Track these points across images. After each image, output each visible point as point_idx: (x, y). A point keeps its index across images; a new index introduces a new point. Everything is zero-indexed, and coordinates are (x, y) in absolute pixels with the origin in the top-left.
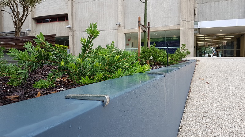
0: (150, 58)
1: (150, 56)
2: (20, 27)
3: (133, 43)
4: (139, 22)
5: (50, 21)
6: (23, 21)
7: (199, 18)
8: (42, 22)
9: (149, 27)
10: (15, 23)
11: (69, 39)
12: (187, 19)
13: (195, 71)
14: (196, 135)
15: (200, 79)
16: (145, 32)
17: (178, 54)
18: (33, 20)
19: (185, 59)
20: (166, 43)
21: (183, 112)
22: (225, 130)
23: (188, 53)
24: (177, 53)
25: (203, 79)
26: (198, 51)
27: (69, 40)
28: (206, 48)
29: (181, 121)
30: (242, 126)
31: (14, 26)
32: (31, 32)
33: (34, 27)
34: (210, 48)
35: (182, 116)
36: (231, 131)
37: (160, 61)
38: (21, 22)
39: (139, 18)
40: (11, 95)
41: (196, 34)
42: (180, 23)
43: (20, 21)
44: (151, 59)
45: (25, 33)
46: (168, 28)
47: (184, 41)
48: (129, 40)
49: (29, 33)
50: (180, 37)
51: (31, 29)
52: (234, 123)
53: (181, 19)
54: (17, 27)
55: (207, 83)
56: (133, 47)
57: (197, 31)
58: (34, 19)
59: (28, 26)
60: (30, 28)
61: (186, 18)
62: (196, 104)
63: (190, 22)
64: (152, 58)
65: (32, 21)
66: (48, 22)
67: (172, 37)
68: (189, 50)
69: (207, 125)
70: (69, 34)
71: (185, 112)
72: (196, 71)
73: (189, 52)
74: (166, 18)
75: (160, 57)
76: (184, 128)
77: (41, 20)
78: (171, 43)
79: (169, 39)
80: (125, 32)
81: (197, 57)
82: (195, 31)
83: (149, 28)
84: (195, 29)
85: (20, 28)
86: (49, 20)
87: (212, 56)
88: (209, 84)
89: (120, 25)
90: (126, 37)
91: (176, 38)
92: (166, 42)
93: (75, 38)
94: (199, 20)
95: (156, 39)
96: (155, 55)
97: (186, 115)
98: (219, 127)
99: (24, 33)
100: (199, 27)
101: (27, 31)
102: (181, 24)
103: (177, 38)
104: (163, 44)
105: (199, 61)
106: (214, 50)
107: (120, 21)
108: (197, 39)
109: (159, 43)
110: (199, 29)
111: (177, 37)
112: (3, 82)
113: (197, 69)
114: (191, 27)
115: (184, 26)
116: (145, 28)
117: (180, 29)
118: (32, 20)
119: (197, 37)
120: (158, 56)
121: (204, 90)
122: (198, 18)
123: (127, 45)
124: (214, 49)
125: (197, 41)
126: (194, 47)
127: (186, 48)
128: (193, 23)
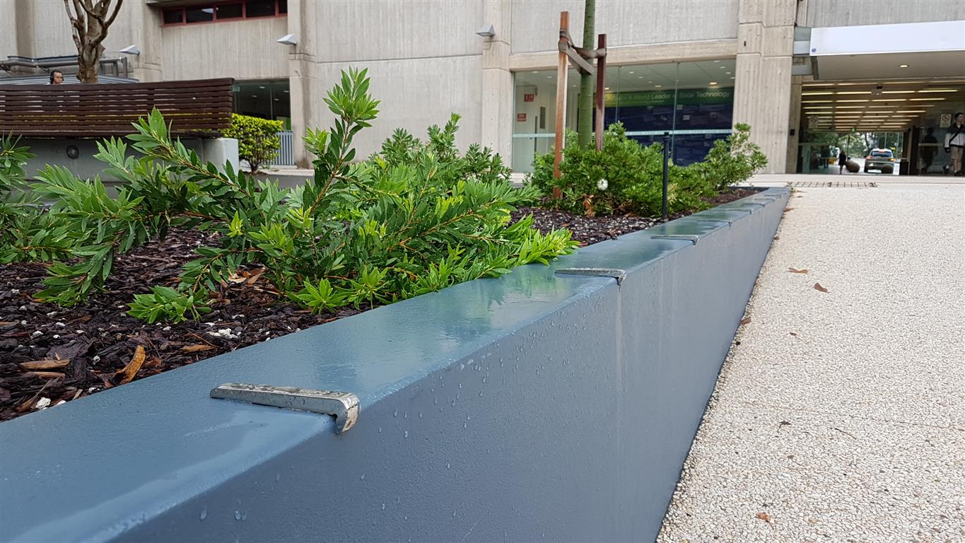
0: (596, 184)
1: (597, 177)
2: (98, 42)
3: (543, 110)
4: (563, 35)
5: (215, 17)
6: (107, 19)
7: (816, 10)
8: (185, 21)
9: (602, 52)
10: (78, 25)
11: (288, 89)
12: (768, 15)
13: (777, 238)
14: (744, 495)
15: (792, 270)
16: (584, 73)
17: (717, 166)
18: (148, 11)
19: (743, 184)
20: (680, 114)
21: (707, 406)
22: (858, 482)
23: (760, 160)
24: (714, 160)
25: (805, 271)
26: (807, 148)
27: (288, 95)
28: (841, 134)
29: (694, 438)
30: (925, 466)
31: (75, 37)
32: (141, 59)
33: (151, 39)
34: (856, 137)
35: (702, 419)
36: (879, 484)
37: (634, 198)
38: (101, 22)
39: (564, 16)
40: (44, 356)
41: (800, 80)
42: (737, 35)
43: (95, 17)
44: (600, 191)
45: (119, 63)
46: (688, 54)
47: (750, 107)
48: (529, 98)
49: (134, 64)
50: (733, 88)
51: (140, 49)
52: (897, 454)
53: (741, 14)
54: (87, 42)
55: (818, 287)
56: (542, 126)
57: (805, 68)
58: (150, 5)
59: (130, 36)
60: (137, 46)
61: (760, 13)
62: (764, 372)
63: (780, 30)
64: (603, 185)
65: (145, 15)
66: (207, 18)
67: (703, 90)
68: (763, 151)
69: (791, 457)
70: (288, 72)
71: (713, 403)
72: (780, 235)
73: (763, 158)
74: (681, 8)
75: (639, 181)
76: (701, 465)
77: (181, 10)
78: (697, 113)
79: (692, 96)
80: (513, 67)
81: (799, 170)
82: (797, 67)
83: (601, 59)
84: (798, 59)
85: (96, 45)
86: (210, 11)
87: (862, 169)
88: (824, 290)
89: (492, 36)
90: (517, 87)
91: (718, 94)
92: (680, 107)
93: (311, 86)
94: (815, 22)
95: (638, 97)
96: (617, 173)
97: (717, 417)
98: (835, 468)
99: (115, 62)
100: (814, 51)
101: (127, 55)
102: (740, 36)
103: (725, 95)
104: (666, 115)
105: (798, 194)
106: (871, 142)
107: (494, 21)
108: (804, 98)
109: (652, 111)
110: (814, 59)
111: (724, 89)
112: (22, 289)
113: (787, 232)
114: (782, 48)
115: (752, 46)
116: (587, 58)
117: (734, 58)
118: (144, 11)
119: (805, 89)
120: (631, 177)
121: (802, 317)
122: (812, 10)
123: (520, 117)
124: (874, 139)
125: (803, 105)
126: (792, 132)
127: (750, 140)
128: (790, 34)
